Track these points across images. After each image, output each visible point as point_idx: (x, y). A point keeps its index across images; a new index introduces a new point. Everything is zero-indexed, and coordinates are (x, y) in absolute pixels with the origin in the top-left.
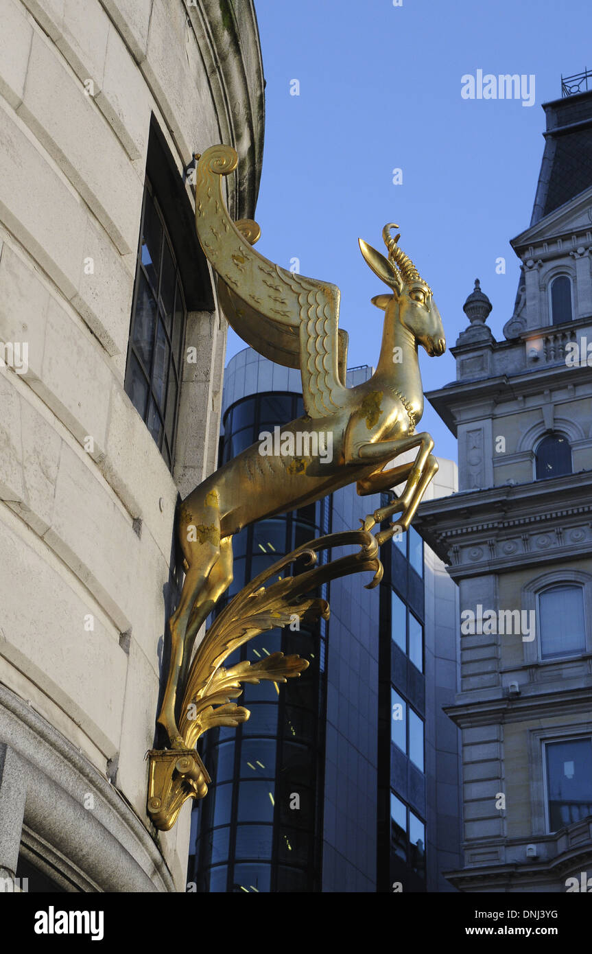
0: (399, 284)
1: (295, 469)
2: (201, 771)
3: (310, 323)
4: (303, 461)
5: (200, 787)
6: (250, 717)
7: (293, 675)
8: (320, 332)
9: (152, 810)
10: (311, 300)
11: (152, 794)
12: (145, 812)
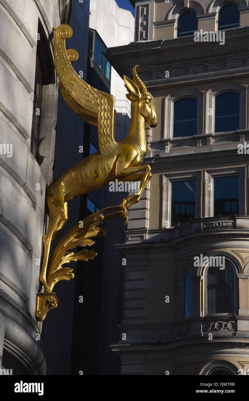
0: (139, 95)
1: (95, 177)
2: (56, 300)
3: (102, 113)
4: (98, 174)
5: (55, 305)
6: (74, 276)
7: (90, 258)
8: (106, 117)
9: (38, 316)
10: (102, 101)
11: (38, 310)
12: (35, 317)
